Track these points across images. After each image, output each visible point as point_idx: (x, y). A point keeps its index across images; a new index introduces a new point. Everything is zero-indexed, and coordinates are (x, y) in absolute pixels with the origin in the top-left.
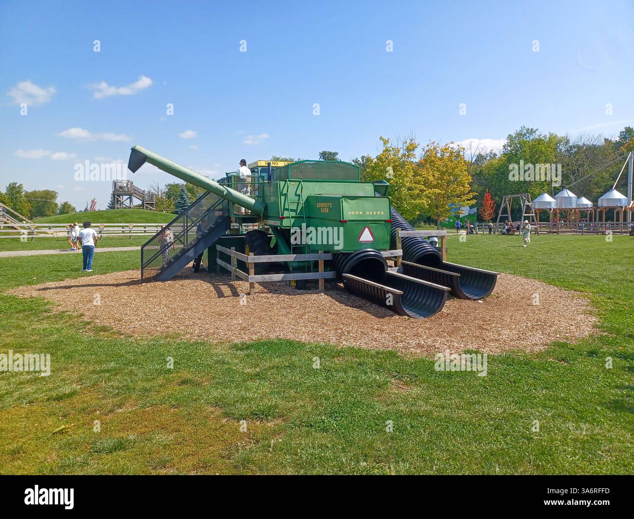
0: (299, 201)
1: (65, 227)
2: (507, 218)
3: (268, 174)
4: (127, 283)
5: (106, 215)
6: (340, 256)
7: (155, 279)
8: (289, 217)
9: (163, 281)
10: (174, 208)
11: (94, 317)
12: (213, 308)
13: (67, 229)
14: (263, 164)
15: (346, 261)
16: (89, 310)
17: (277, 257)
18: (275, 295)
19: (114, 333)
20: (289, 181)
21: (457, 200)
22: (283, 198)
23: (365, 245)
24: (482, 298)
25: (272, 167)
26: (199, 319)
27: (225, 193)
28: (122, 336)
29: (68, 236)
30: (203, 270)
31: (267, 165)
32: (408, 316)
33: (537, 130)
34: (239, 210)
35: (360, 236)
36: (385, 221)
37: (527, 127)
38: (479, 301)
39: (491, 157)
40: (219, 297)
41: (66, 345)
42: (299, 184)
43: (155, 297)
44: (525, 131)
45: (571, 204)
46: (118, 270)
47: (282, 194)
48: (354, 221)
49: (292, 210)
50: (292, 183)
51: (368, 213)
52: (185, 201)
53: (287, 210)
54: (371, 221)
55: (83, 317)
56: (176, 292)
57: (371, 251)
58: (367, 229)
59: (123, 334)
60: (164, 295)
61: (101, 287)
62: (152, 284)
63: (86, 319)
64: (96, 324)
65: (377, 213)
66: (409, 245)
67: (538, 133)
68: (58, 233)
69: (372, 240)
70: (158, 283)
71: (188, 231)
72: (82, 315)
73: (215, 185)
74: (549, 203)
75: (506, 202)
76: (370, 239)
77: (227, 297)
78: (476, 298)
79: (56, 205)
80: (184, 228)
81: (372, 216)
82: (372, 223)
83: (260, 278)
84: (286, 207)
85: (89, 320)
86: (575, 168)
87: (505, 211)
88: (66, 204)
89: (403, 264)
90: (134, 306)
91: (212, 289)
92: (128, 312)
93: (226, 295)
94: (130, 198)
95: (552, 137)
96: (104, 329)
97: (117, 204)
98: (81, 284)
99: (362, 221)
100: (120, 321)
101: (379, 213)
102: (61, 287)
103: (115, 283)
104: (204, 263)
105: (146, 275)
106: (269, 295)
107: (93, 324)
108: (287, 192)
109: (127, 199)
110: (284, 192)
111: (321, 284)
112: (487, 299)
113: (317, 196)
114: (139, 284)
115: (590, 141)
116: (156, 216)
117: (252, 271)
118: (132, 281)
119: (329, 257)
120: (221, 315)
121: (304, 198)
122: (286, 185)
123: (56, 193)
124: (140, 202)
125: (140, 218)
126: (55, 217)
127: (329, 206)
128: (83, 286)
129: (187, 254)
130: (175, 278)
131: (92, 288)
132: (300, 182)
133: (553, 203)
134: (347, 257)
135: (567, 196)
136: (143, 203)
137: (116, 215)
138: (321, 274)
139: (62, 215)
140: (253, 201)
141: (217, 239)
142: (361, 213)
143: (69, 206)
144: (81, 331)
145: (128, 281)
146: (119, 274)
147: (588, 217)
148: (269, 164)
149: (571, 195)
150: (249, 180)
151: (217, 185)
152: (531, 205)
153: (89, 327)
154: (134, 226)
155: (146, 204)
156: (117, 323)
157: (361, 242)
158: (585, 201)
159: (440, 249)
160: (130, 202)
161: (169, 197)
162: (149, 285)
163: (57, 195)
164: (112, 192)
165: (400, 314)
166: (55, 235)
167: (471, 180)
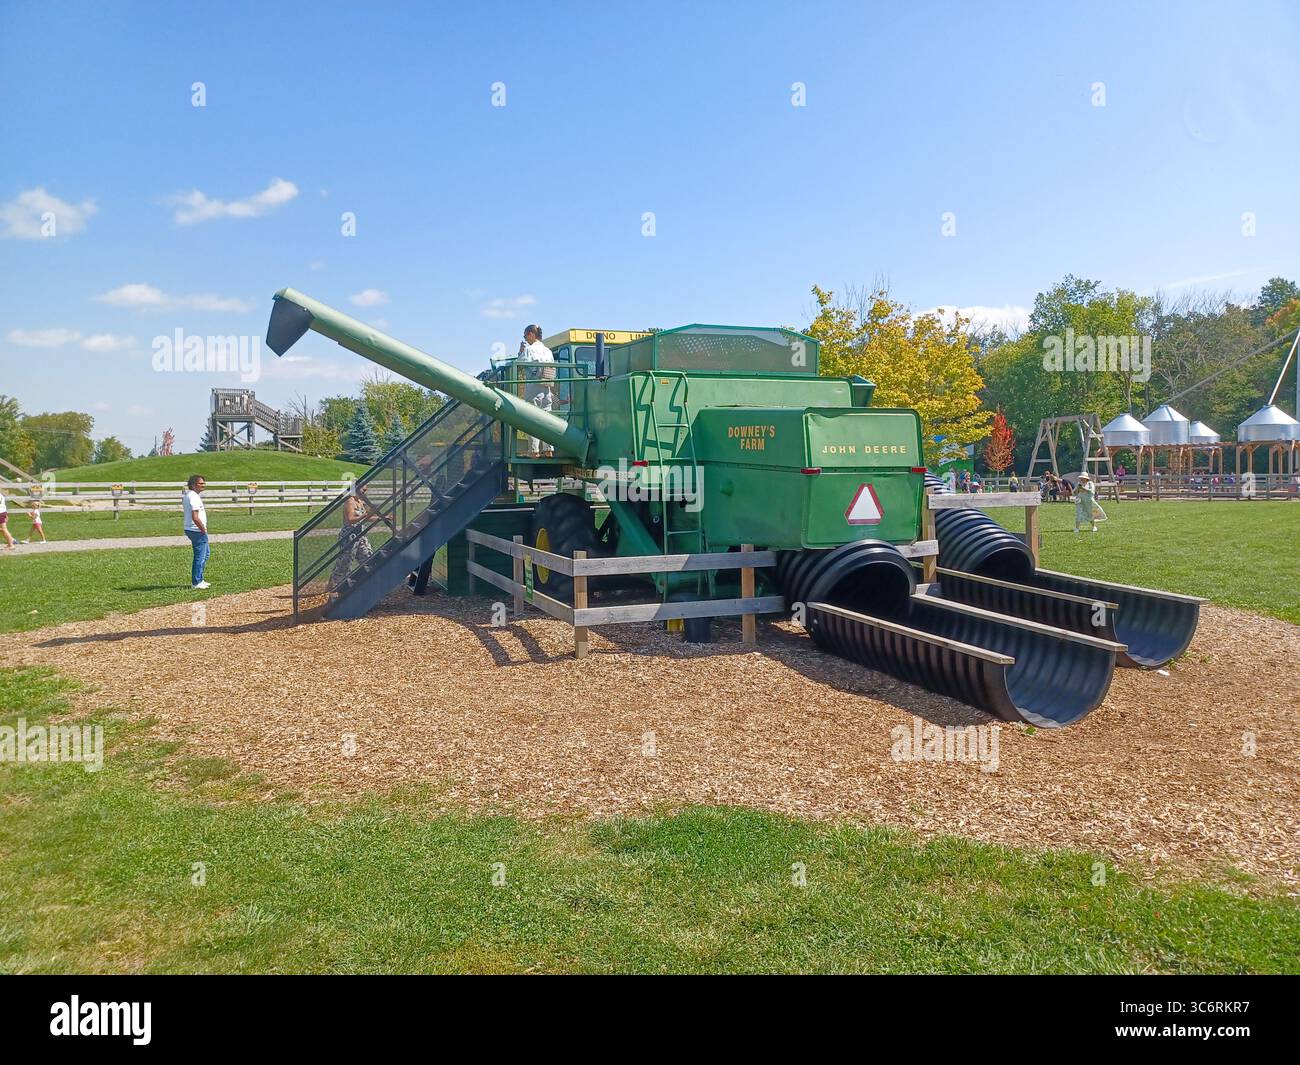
0: (679, 421)
1: (108, 489)
2: (1049, 467)
3: (598, 362)
4: (260, 623)
5: (196, 464)
6: (797, 559)
7: (328, 613)
8: (657, 463)
9: (347, 617)
10: (340, 447)
11: (184, 729)
12: (494, 696)
13: (113, 495)
14: (580, 336)
15: (814, 572)
16: (170, 704)
17: (644, 561)
18: (638, 659)
19: (242, 784)
20: (656, 375)
21: (951, 427)
22: (641, 415)
23: (862, 531)
24: (1165, 664)
25: (606, 344)
26: (471, 735)
27: (498, 405)
28: (268, 795)
29: (115, 509)
30: (437, 589)
31: (594, 340)
32: (1026, 722)
33: (1097, 282)
34: (527, 444)
35: (851, 508)
36: (908, 469)
37: (1077, 277)
38: (1160, 671)
39: (993, 341)
40: (499, 664)
41: (105, 830)
42: (679, 382)
43: (335, 665)
44: (1073, 286)
45: (1177, 435)
46: (232, 590)
47: (638, 407)
48: (835, 469)
49: (665, 446)
50: (664, 379)
51: (868, 450)
52: (365, 433)
53: (653, 444)
54: (875, 469)
55: (154, 728)
56: (385, 649)
57: (873, 545)
58: (866, 489)
59: (269, 787)
60: (356, 658)
61: (196, 636)
62: (321, 626)
63: (163, 736)
64: (192, 749)
65: (888, 450)
66: (952, 528)
67: (1099, 290)
68: (92, 504)
69: (879, 517)
70: (335, 625)
71: (405, 496)
72: (152, 722)
73: (475, 387)
74: (1135, 434)
75: (1047, 433)
76: (875, 514)
77: (521, 663)
78: (1151, 662)
79: (89, 444)
80: (394, 490)
81: (879, 456)
82: (880, 475)
83: (602, 614)
84: (651, 437)
85: (171, 739)
86: (1177, 361)
87: (1045, 450)
88: (110, 441)
89: (940, 577)
90: (286, 691)
91: (474, 640)
92: (275, 711)
93: (515, 657)
94: (248, 427)
95: (1125, 300)
96: (216, 770)
97: (221, 439)
98: (146, 627)
99: (855, 469)
100: (255, 740)
101: (893, 449)
102: (97, 638)
103: (232, 624)
104: (439, 571)
105: (305, 605)
106: (625, 658)
107: (182, 750)
108: (652, 400)
109: (243, 429)
110: (645, 400)
111: (748, 628)
112: (1180, 666)
113: (730, 411)
114: (288, 626)
115: (1208, 306)
116: (305, 465)
117: (582, 597)
118: (272, 619)
119: (767, 559)
120: (522, 721)
121: (692, 418)
122: (650, 382)
123: (89, 419)
124: (270, 437)
125: (270, 470)
126: (88, 467)
127: (767, 432)
128: (151, 633)
129: (404, 553)
130: (375, 611)
131: (173, 638)
132: (681, 376)
133: (1142, 434)
134: (819, 559)
135: (1170, 420)
136: (275, 437)
137: (218, 463)
138: (748, 602)
139: (101, 465)
140: (562, 425)
141: (474, 515)
142: (852, 449)
143: (118, 446)
144: (150, 776)
145: (261, 618)
146: (235, 599)
147: (1211, 464)
148: (599, 337)
149: (1178, 417)
150: (552, 374)
151: (479, 385)
152: (1102, 438)
153: (172, 760)
154: (260, 487)
155: (283, 439)
156: (247, 746)
157: (853, 521)
158: (1203, 430)
159: (1025, 538)
160: (249, 436)
161: (330, 426)
162: (313, 629)
163: (92, 423)
164: (209, 415)
165: (1002, 719)
166: (86, 508)
167: (981, 384)
